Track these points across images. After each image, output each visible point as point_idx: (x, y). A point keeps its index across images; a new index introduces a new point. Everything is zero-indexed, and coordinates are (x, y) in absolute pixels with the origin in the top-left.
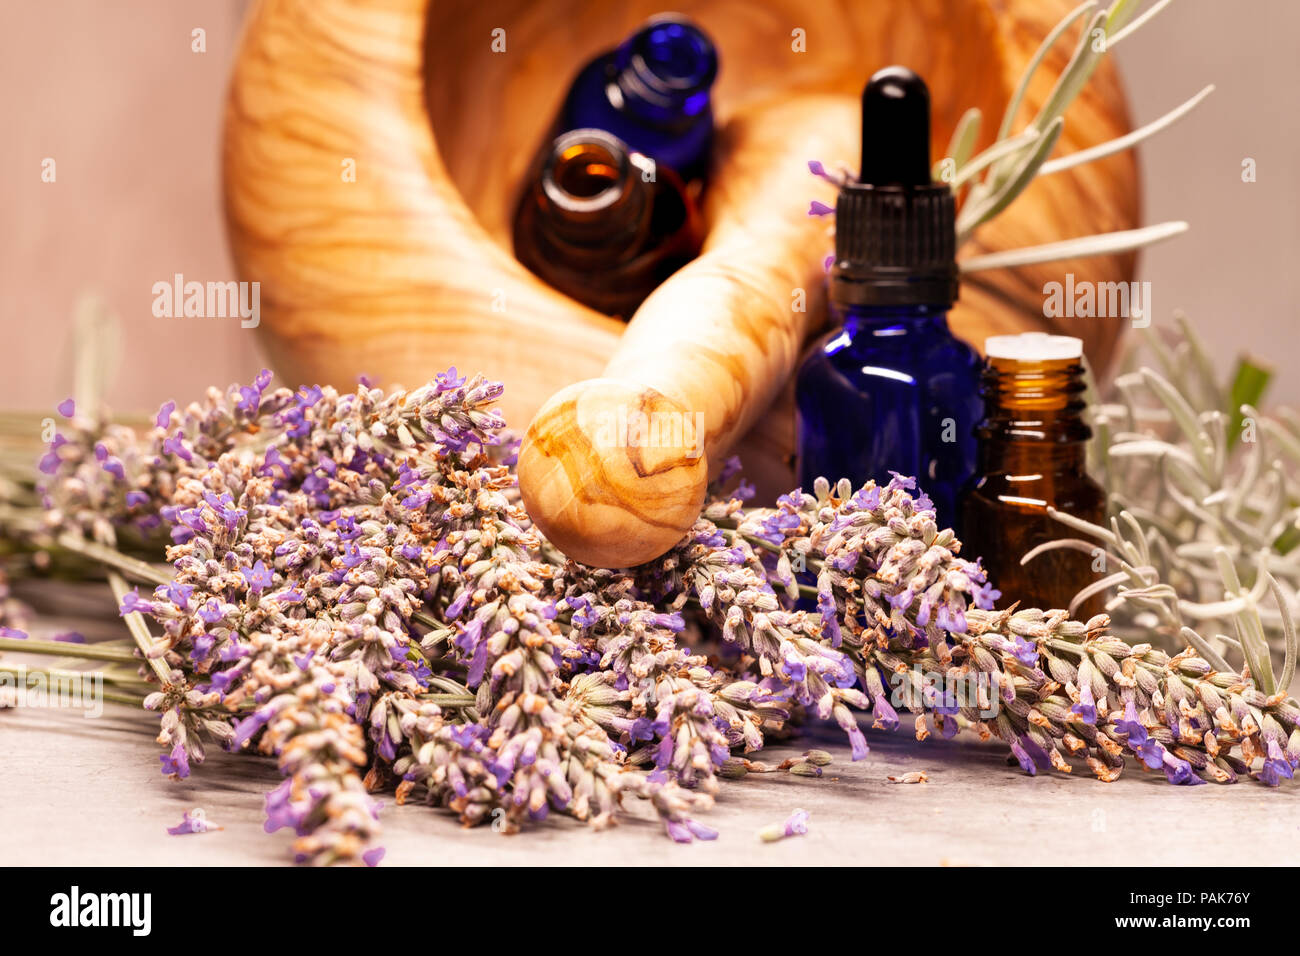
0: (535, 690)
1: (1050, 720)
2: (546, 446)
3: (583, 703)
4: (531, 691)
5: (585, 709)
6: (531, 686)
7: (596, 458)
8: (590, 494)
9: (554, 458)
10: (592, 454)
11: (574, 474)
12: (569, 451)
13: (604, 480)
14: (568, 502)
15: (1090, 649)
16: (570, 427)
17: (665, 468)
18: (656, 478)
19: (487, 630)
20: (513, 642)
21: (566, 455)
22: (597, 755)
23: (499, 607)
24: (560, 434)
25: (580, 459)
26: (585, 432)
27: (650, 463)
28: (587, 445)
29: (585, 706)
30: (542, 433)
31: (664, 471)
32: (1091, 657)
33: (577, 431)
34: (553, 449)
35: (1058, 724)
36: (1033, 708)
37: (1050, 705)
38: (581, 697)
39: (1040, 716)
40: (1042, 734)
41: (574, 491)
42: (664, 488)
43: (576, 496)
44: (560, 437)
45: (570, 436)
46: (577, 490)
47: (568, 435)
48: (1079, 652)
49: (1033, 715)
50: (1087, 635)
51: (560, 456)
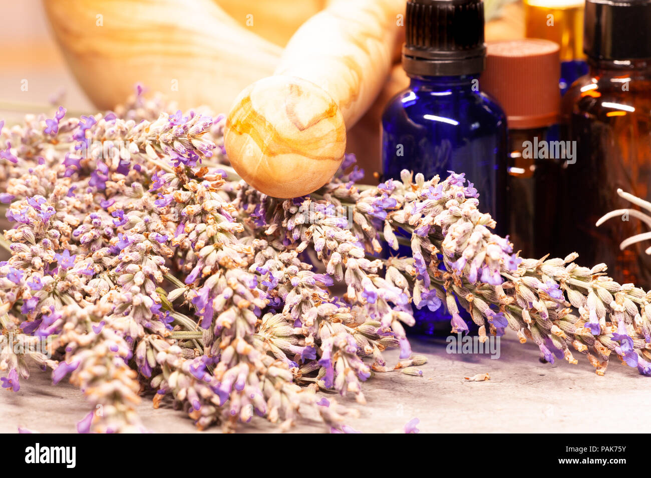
0: (243, 336)
1: (565, 332)
2: (238, 129)
3: (271, 336)
4: (241, 336)
5: (272, 339)
6: (241, 332)
7: (270, 126)
8: (273, 150)
9: (245, 134)
10: (267, 124)
11: (259, 140)
12: (253, 127)
13: (278, 138)
14: (260, 160)
15: (595, 286)
16: (250, 112)
17: (316, 122)
18: (311, 129)
19: (212, 294)
20: (229, 303)
21: (251, 130)
22: (283, 378)
23: (220, 277)
24: (244, 118)
25: (261, 130)
26: (260, 113)
27: (305, 120)
28: (263, 120)
29: (272, 337)
30: (234, 122)
31: (315, 124)
32: (595, 290)
33: (254, 113)
34: (243, 129)
35: (572, 336)
36: (554, 324)
37: (565, 322)
38: (270, 331)
39: (559, 330)
40: (560, 341)
41: (262, 151)
42: (318, 134)
43: (264, 154)
44: (245, 120)
45: (251, 118)
46: (264, 149)
47: (250, 117)
48: (586, 287)
49: (555, 329)
50: (592, 276)
51: (248, 132)
